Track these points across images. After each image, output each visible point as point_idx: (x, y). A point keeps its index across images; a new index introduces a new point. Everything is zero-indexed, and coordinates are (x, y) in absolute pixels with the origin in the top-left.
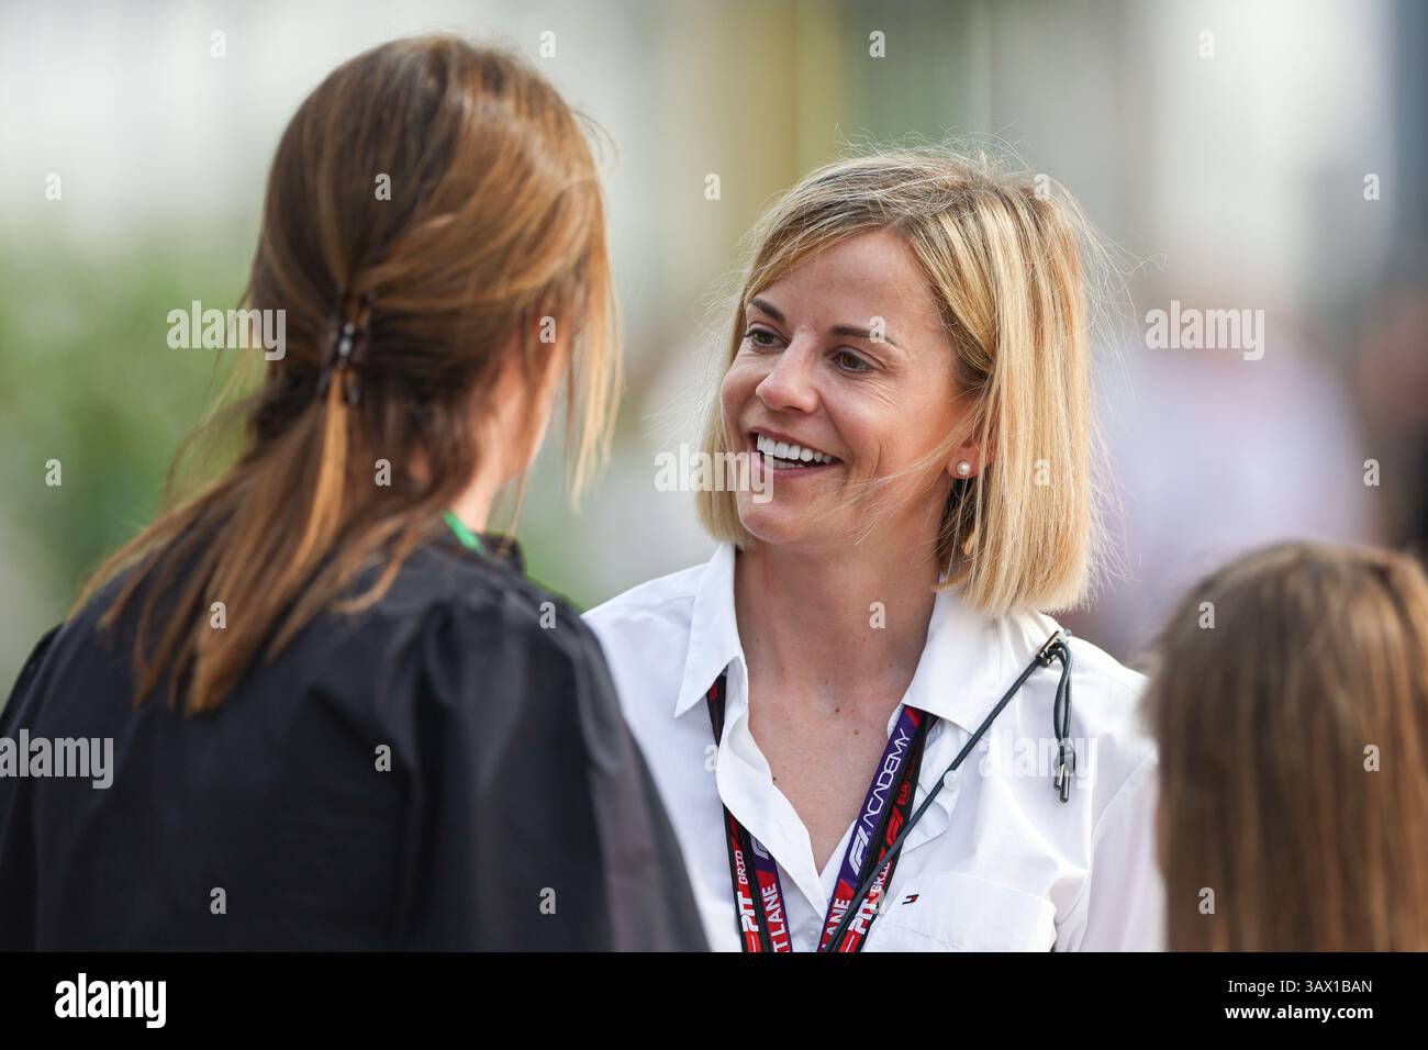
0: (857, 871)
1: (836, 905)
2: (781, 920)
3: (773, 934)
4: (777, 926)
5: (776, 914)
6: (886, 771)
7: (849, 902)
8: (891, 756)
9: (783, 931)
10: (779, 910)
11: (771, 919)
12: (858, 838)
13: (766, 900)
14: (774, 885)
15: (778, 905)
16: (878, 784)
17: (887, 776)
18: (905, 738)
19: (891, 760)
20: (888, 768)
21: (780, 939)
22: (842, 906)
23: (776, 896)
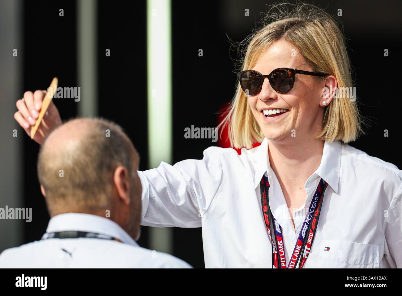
0: (304, 237)
1: (297, 247)
2: (283, 251)
3: (281, 255)
4: (282, 253)
5: (282, 249)
6: (313, 207)
7: (301, 246)
8: (314, 202)
9: (283, 255)
10: (283, 248)
11: (280, 251)
12: (304, 227)
13: (279, 245)
14: (282, 241)
15: (282, 247)
16: (310, 211)
17: (313, 209)
18: (317, 197)
19: (314, 204)
20: (313, 206)
21: (283, 257)
22: (299, 247)
23: (282, 244)
